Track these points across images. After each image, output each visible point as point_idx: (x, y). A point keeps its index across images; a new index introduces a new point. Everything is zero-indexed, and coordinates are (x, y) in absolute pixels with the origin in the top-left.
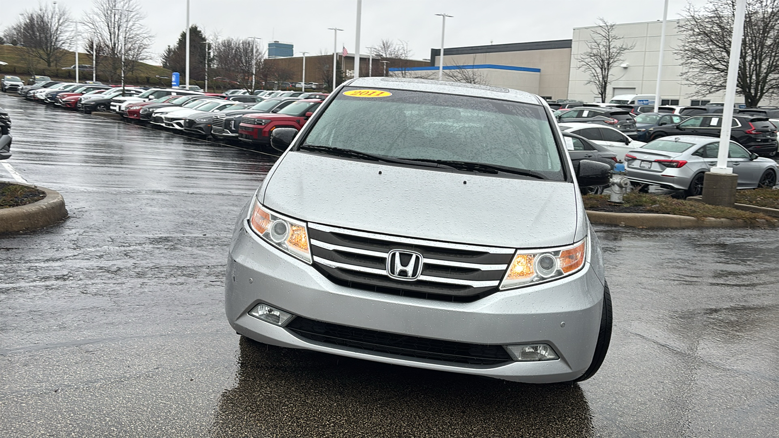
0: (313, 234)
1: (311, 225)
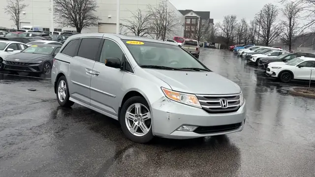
0: (199, 98)
1: (197, 95)
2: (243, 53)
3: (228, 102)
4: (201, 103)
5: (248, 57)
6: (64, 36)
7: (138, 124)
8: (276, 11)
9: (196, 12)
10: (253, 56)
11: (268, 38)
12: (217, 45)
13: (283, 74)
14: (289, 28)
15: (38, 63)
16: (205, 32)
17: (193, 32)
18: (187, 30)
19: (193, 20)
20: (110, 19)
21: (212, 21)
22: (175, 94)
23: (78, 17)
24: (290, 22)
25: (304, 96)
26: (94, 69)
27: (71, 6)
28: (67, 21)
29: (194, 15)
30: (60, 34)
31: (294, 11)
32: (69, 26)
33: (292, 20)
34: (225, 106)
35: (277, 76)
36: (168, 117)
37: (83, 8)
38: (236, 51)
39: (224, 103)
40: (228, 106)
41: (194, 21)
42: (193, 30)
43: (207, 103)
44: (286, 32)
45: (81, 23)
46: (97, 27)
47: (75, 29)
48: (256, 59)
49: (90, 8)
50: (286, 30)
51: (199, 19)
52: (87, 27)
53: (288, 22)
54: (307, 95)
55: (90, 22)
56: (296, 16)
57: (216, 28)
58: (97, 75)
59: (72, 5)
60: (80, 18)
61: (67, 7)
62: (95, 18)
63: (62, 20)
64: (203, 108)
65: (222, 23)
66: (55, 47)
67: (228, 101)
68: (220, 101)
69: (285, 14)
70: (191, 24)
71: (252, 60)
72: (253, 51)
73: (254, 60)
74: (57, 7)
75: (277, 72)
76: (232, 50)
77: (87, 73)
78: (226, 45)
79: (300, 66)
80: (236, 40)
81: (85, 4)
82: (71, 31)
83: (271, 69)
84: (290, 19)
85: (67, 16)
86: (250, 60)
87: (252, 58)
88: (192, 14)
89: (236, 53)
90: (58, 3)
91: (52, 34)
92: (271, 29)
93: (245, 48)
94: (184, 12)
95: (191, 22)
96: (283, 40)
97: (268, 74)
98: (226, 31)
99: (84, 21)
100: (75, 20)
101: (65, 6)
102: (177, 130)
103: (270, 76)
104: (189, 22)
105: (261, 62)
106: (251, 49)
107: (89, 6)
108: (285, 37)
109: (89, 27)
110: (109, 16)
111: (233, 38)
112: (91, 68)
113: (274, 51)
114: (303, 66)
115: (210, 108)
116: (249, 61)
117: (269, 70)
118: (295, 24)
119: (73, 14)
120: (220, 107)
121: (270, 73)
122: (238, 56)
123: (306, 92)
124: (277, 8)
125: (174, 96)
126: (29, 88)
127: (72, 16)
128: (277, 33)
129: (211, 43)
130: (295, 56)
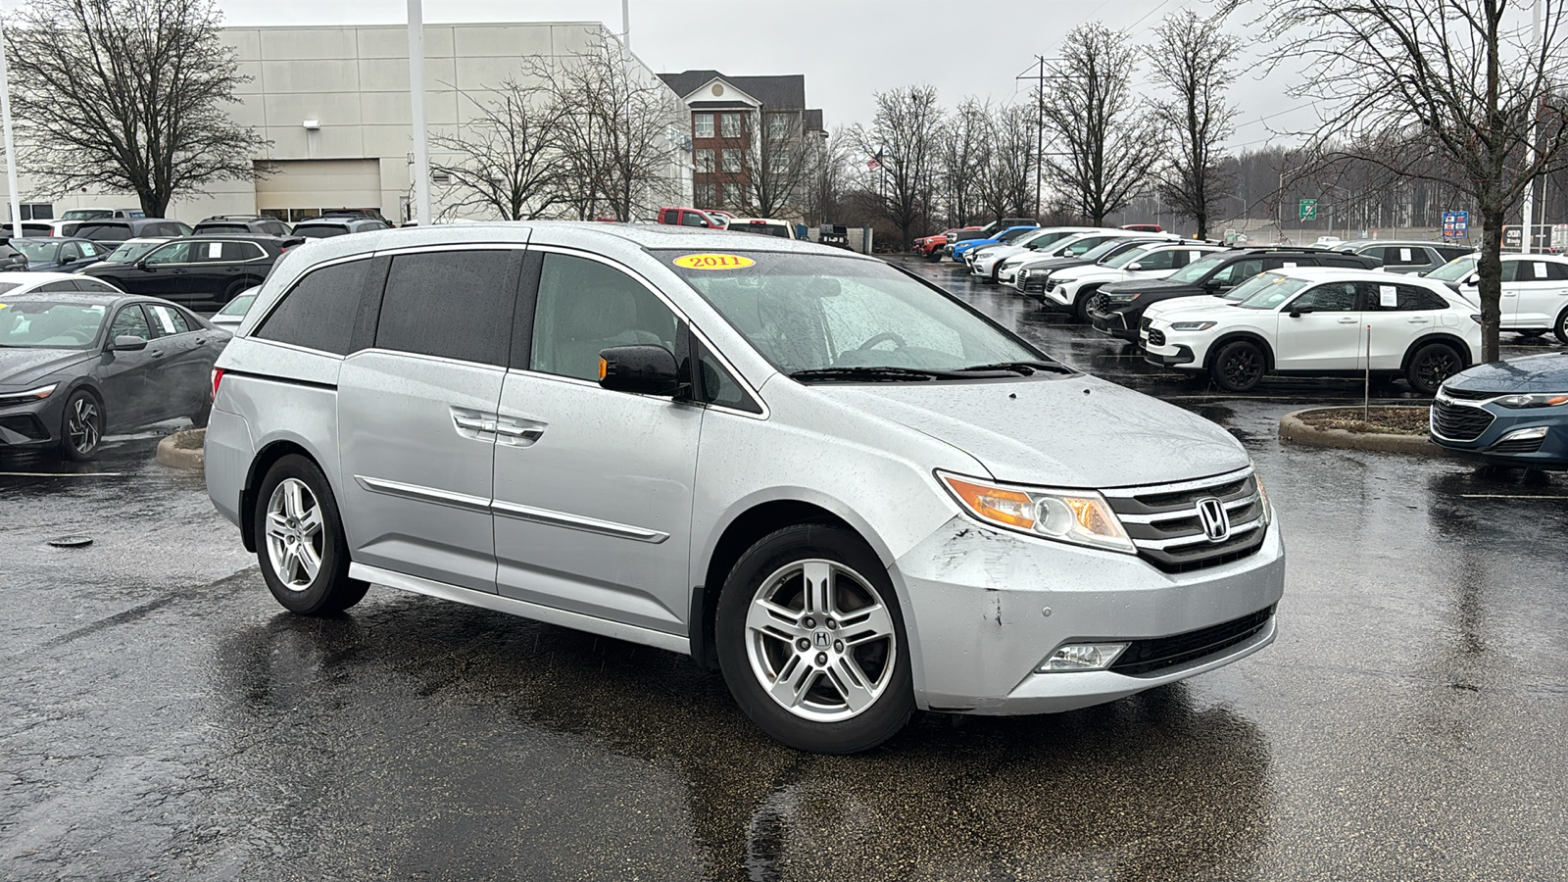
2: (1000, 264)
3: (1228, 511)
4: (1133, 531)
5: (1034, 288)
6: (89, 238)
7: (821, 659)
8: (1123, 60)
9: (738, 83)
10: (1055, 276)
11: (1100, 189)
12: (854, 234)
13: (1225, 351)
14: (1187, 134)
15: (37, 398)
16: (794, 176)
17: (732, 177)
18: (702, 169)
19: (727, 120)
20: (313, 140)
21: (815, 119)
22: (1010, 498)
23: (142, 138)
24: (1192, 107)
25: (1354, 447)
26: (503, 410)
27: (97, 80)
28: (81, 161)
29: (730, 95)
30: (58, 232)
31: (1204, 54)
32: (96, 187)
33: (1200, 98)
34: (1219, 532)
35: (1198, 363)
36: (993, 614)
37: (165, 88)
38: (959, 257)
39: (1215, 519)
40: (1230, 531)
41: (731, 125)
42: (734, 169)
43: (1154, 524)
44: (1177, 152)
45: (164, 167)
46: (249, 185)
47: (131, 201)
48: (1072, 290)
49: (206, 89)
50: (1177, 147)
51: (758, 115)
52: (196, 184)
53: (1182, 108)
54: (1367, 442)
55: (208, 157)
56: (1213, 80)
57: (840, 151)
58: (533, 436)
59: (101, 74)
60: (152, 144)
61: (74, 89)
62: (235, 137)
63: (56, 153)
64: (1142, 554)
65: (869, 128)
66: (109, 306)
67: (1226, 506)
68: (1197, 511)
69: (1167, 72)
70: (719, 143)
71: (1055, 295)
72: (1046, 255)
73: (1064, 294)
74: (20, 91)
75: (1199, 344)
76: (933, 255)
77: (461, 432)
78: (900, 233)
79: (1294, 311)
80: (941, 205)
81: (178, 69)
82: (107, 214)
83: (1170, 334)
84: (1190, 91)
85: (76, 133)
86: (1042, 298)
87: (1057, 288)
88: (718, 91)
89: (963, 270)
90: (23, 66)
91: (18, 232)
92: (1107, 144)
93: (1004, 240)
94: (683, 83)
95: (718, 128)
96: (1168, 190)
97: (1159, 358)
98: (889, 163)
99: (178, 156)
100: (129, 155)
101: (67, 83)
102: (1037, 670)
103: (1166, 364)
104: (707, 128)
105: (1106, 304)
106: (1031, 246)
107: (195, 75)
108: (1177, 179)
109: (207, 186)
110: (308, 124)
111: (926, 195)
112: (491, 407)
113: (1150, 249)
114: (1309, 310)
115: (1168, 550)
116: (1036, 304)
117: (1159, 338)
118: (1215, 116)
119: (113, 122)
120: (1204, 537)
121: (1168, 351)
122: (975, 286)
123: (1361, 429)
124: (1126, 44)
125: (1007, 510)
126: (55, 536)
127: (111, 135)
128: (1137, 159)
129: (830, 227)
130: (1257, 265)
